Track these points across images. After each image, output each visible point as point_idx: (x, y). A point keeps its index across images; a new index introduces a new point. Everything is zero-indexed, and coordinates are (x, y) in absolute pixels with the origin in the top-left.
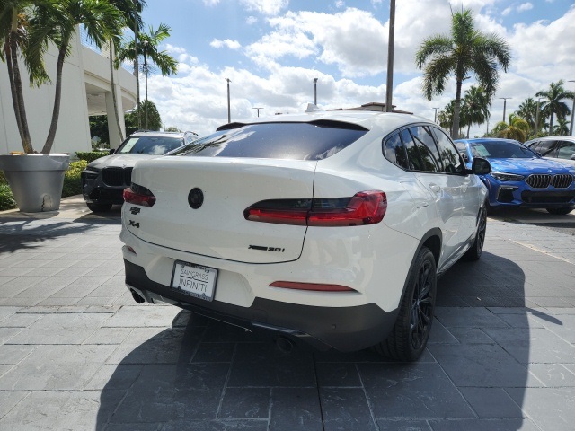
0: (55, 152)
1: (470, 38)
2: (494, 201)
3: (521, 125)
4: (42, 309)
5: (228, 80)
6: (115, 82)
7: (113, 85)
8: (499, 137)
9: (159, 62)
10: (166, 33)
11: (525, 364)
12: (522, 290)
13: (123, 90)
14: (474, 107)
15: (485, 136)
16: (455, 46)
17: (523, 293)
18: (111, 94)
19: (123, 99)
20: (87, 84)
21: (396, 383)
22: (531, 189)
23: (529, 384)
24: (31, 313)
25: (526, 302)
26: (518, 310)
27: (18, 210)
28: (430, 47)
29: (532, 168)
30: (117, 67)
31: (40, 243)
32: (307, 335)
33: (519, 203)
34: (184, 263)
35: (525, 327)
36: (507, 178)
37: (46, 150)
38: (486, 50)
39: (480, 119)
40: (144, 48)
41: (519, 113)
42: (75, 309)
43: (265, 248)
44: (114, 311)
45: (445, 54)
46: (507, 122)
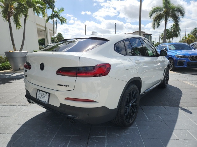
0: (24, 51)
1: (169, 6)
2: (176, 66)
3: (192, 38)
4: (6, 104)
5: (85, 25)
6: (46, 27)
7: (46, 28)
8: (184, 42)
9: (61, 20)
10: (63, 10)
11: (172, 129)
12: (180, 100)
13: (50, 30)
14: (174, 31)
15: (179, 42)
16: (164, 9)
17: (180, 101)
18: (46, 31)
19: (50, 32)
20: (37, 28)
21: (119, 135)
22: (191, 61)
23: (172, 138)
24: (2, 105)
25: (180, 104)
26: (176, 108)
27: (12, 70)
28: (154, 11)
29: (191, 53)
30: (47, 22)
31: (14, 81)
32: (77, 118)
33: (186, 66)
34: (40, 90)
35: (177, 114)
36: (182, 57)
37: (21, 50)
38: (176, 10)
39: (177, 36)
40: (55, 15)
41: (191, 33)
42: (16, 104)
43: (62, 85)
44: (28, 105)
45: (160, 13)
46: (187, 36)
